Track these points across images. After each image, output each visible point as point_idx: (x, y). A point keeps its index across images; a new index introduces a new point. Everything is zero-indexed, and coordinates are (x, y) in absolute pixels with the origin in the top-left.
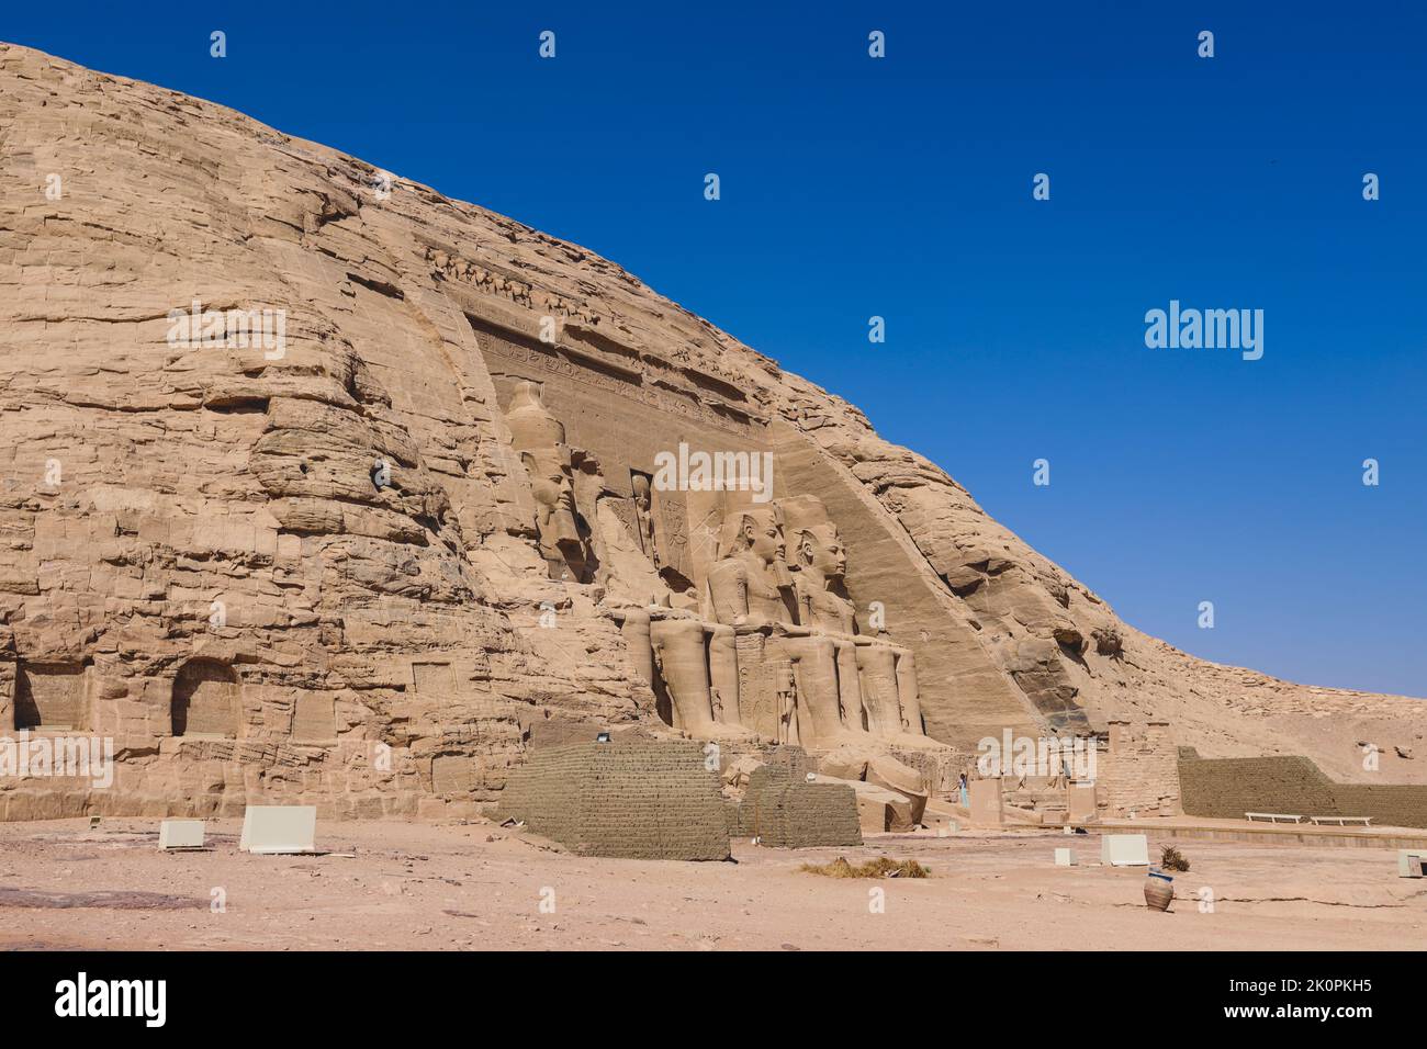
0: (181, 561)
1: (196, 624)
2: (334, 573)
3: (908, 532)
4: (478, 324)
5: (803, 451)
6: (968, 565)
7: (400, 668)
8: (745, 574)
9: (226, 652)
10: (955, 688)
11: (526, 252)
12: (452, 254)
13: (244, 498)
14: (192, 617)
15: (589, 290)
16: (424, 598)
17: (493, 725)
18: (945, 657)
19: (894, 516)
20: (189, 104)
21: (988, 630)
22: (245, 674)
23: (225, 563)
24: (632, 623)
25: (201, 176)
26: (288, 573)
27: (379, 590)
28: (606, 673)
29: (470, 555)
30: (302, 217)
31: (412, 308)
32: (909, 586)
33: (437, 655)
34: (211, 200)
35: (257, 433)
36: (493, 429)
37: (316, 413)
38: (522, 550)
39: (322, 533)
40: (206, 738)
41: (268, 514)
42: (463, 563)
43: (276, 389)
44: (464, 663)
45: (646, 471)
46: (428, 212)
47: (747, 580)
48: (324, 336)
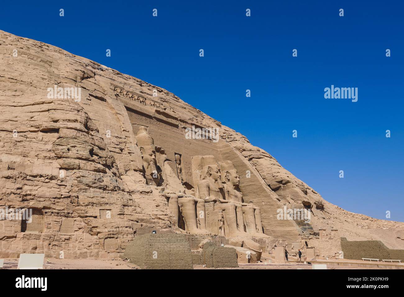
0: (28, 177)
1: (31, 197)
2: (76, 181)
3: (259, 172)
4: (128, 109)
5: (227, 148)
6: (276, 182)
7: (96, 211)
8: (209, 184)
9: (40, 206)
10: (273, 219)
11: (145, 89)
12: (122, 89)
13: (50, 158)
14: (30, 195)
15: (163, 100)
16: (104, 189)
17: (124, 229)
18: (269, 210)
19: (254, 167)
20: (45, 46)
21: (283, 201)
22: (46, 213)
23: (42, 178)
24: (172, 198)
25: (46, 65)
26: (62, 181)
27: (90, 187)
28: (162, 213)
29: (121, 177)
30: (76, 77)
31: (108, 104)
32: (259, 188)
33: (107, 207)
34: (49, 72)
35: (55, 139)
36: (131, 139)
37: (74, 133)
38: (139, 176)
39: (73, 169)
40: (32, 233)
41: (57, 163)
42: (118, 179)
43: (61, 126)
44: (116, 209)
45: (179, 153)
46: (115, 77)
47: (209, 186)
48: (79, 111)
